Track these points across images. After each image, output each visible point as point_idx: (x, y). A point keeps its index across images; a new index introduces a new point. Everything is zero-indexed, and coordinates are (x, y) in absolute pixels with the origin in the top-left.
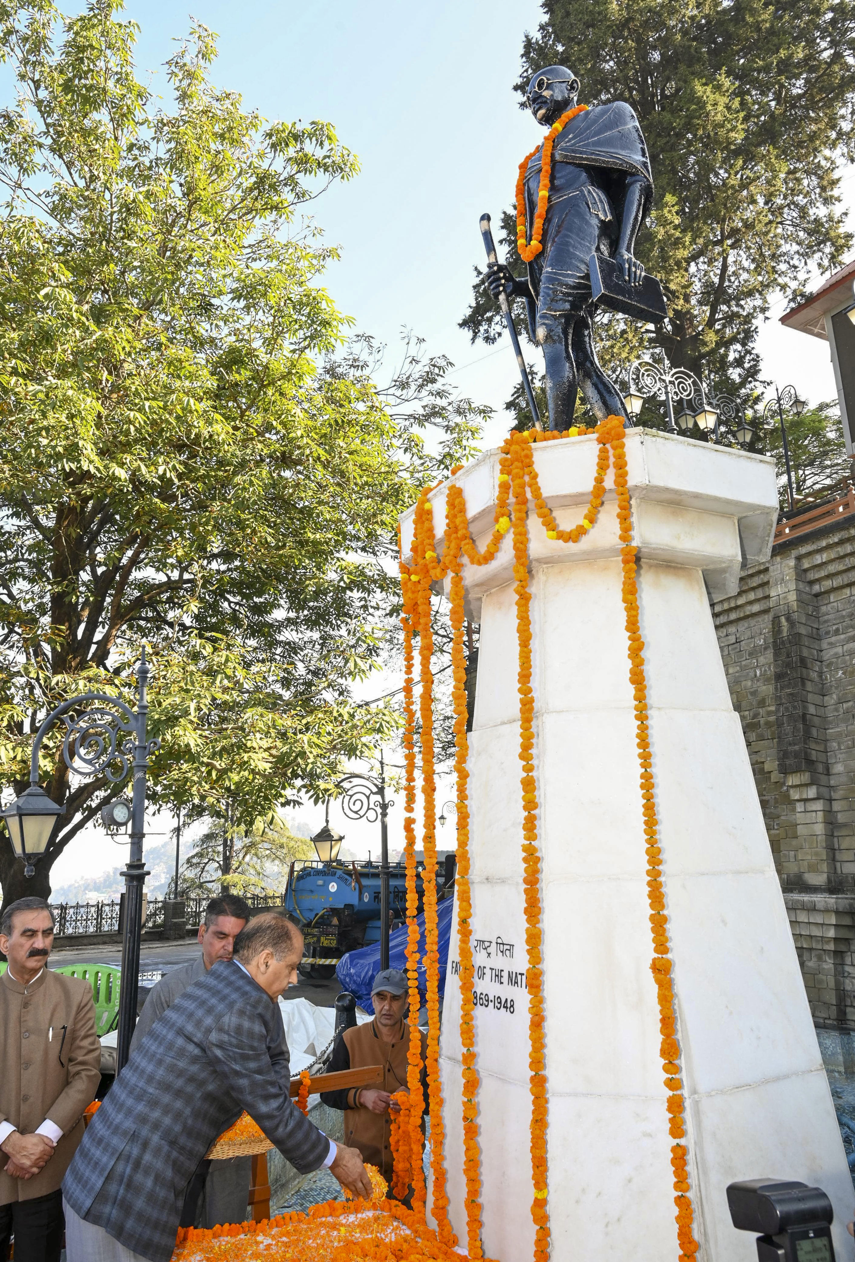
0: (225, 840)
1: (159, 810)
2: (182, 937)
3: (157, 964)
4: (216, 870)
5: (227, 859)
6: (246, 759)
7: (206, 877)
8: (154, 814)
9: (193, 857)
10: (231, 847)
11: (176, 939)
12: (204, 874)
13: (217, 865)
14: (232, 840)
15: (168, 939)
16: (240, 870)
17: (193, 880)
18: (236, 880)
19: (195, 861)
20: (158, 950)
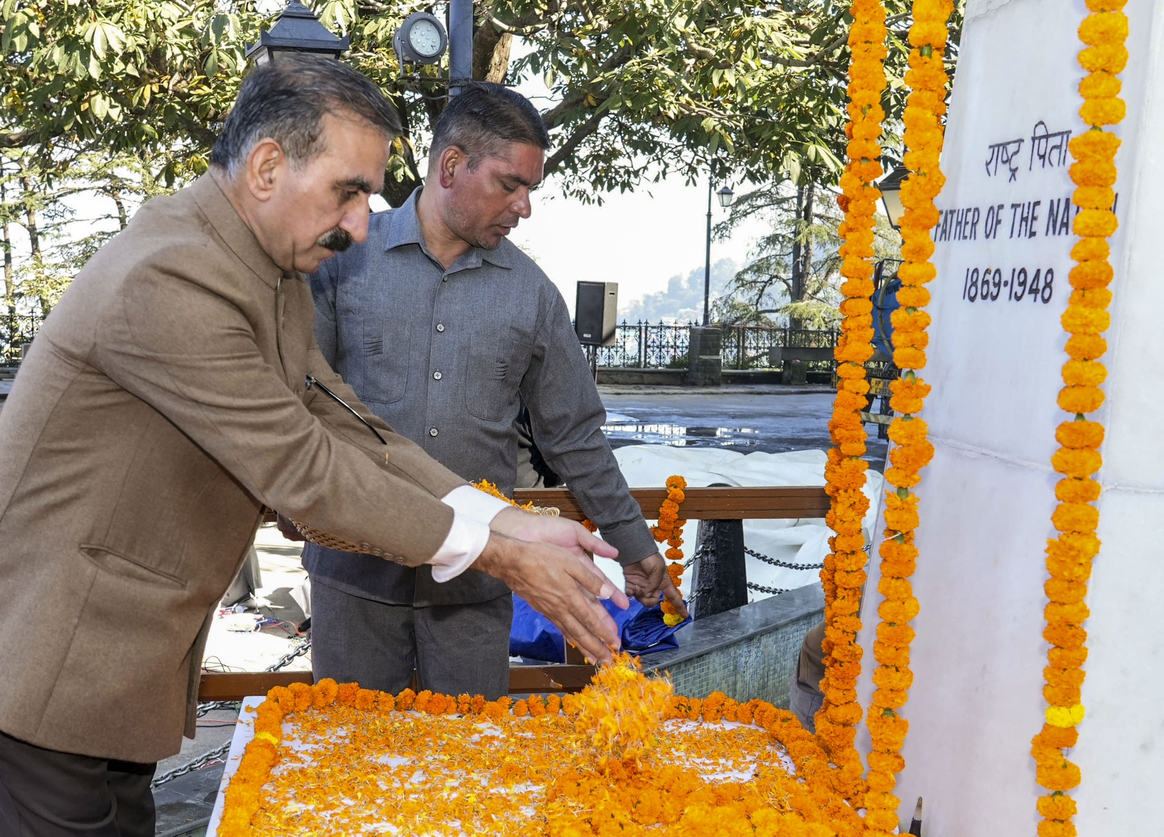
0: (797, 248)
1: (664, 173)
2: (715, 384)
3: (669, 414)
4: (784, 294)
5: (799, 277)
6: (748, 26)
7: (766, 303)
8: (657, 179)
9: (745, 271)
10: (807, 257)
11: (705, 385)
12: (764, 299)
13: (785, 287)
14: (807, 247)
15: (694, 384)
16: (820, 295)
17: (746, 308)
18: (814, 310)
19: (748, 277)
20: (676, 397)
